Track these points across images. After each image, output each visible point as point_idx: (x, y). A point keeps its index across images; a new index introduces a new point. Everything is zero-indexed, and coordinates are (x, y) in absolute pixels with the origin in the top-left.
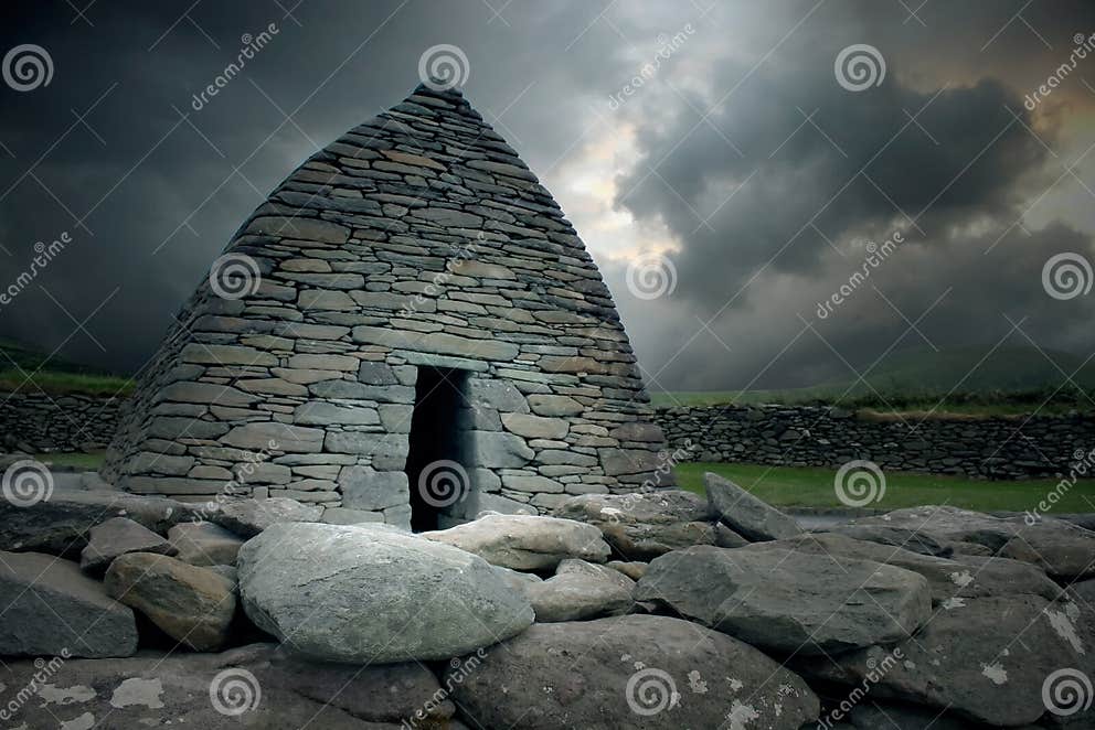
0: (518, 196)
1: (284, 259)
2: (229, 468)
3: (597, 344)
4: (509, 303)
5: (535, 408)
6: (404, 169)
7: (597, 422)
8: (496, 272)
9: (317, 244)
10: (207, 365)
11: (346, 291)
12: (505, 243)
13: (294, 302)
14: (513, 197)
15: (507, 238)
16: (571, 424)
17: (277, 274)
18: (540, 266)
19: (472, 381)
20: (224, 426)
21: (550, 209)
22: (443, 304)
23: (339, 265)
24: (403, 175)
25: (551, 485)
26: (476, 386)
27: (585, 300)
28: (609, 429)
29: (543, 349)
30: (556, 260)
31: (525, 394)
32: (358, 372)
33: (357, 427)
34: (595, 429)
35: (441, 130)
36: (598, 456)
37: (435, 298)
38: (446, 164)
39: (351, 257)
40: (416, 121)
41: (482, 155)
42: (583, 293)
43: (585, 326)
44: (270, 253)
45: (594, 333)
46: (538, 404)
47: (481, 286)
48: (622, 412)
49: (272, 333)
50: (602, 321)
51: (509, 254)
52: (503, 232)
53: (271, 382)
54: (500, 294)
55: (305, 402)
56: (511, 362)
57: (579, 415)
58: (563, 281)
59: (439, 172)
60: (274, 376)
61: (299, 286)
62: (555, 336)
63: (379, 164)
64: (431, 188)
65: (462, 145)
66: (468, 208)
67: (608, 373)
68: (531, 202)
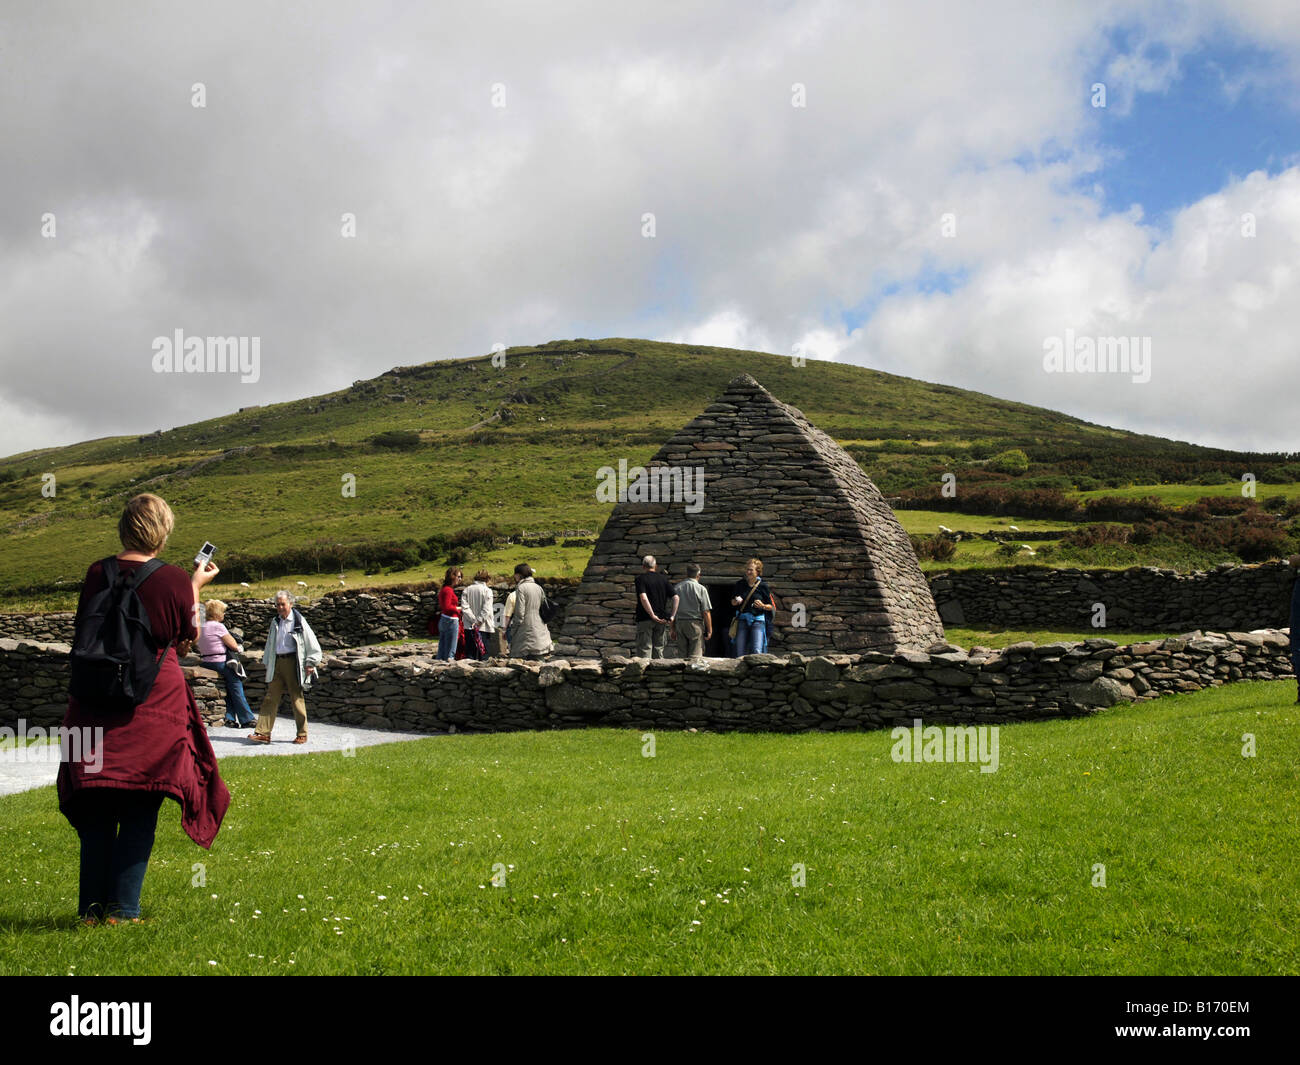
0: (790, 457)
1: (632, 527)
2: (598, 650)
3: (841, 558)
4: (772, 537)
6: (708, 454)
7: (833, 613)
8: (763, 516)
9: (651, 515)
10: (590, 594)
11: (666, 543)
12: (773, 495)
13: (635, 553)
14: (785, 458)
15: (776, 490)
16: (813, 616)
17: (627, 537)
18: (797, 507)
20: (596, 628)
21: (814, 462)
22: (728, 543)
23: (661, 528)
24: (706, 458)
27: (834, 526)
28: (844, 618)
29: (796, 565)
30: (813, 500)
34: (829, 617)
35: (737, 419)
36: (831, 637)
37: (722, 540)
38: (737, 444)
39: (669, 520)
40: (721, 416)
41: (767, 431)
42: (834, 522)
43: (832, 546)
44: (622, 525)
45: (837, 551)
47: (753, 528)
48: (854, 605)
49: (623, 572)
50: (846, 540)
51: (778, 502)
52: (775, 487)
53: (622, 601)
54: (767, 531)
56: (772, 576)
57: (820, 609)
58: (817, 515)
59: (731, 451)
60: (623, 598)
61: (639, 543)
62: (806, 556)
63: (692, 454)
64: (725, 464)
65: (751, 427)
66: (749, 474)
67: (846, 578)
68: (798, 459)
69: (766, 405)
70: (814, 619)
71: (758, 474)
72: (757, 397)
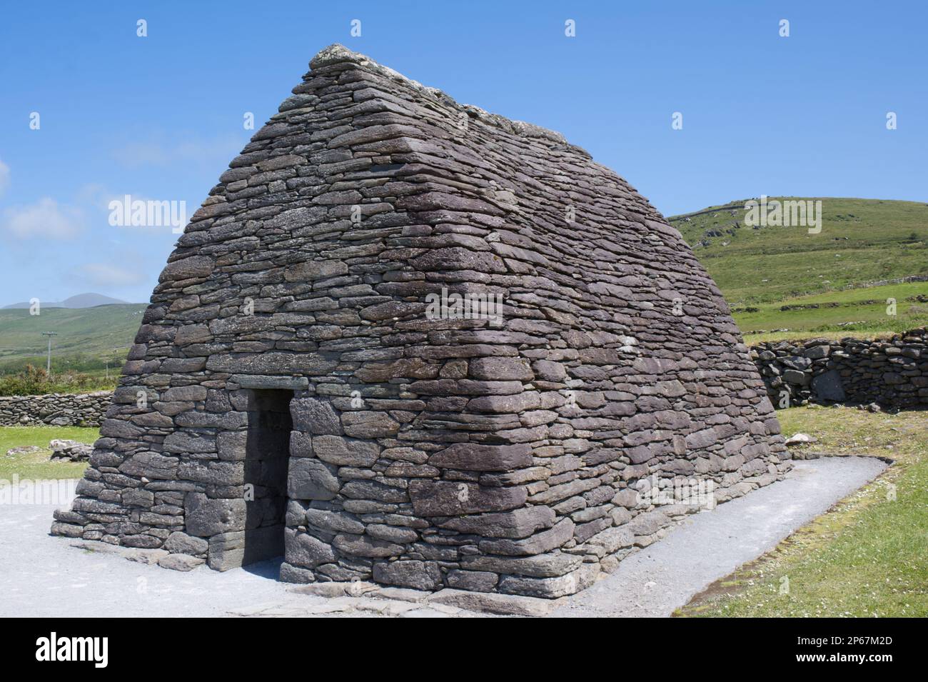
0: (374, 164)
1: (174, 299)
4: (336, 304)
5: (347, 429)
6: (270, 176)
7: (413, 443)
8: (327, 269)
9: (194, 280)
10: (122, 404)
11: (207, 322)
12: (343, 231)
13: (174, 340)
14: (366, 167)
15: (349, 223)
16: (384, 448)
18: (372, 247)
19: (294, 402)
20: (123, 456)
23: (204, 298)
24: (267, 183)
25: (352, 524)
26: (294, 407)
28: (430, 452)
29: (361, 355)
30: (399, 234)
31: (339, 411)
32: (206, 400)
33: (199, 456)
34: (408, 451)
35: (312, 114)
36: (408, 489)
38: (307, 154)
39: (214, 286)
40: (294, 114)
41: (348, 127)
46: (349, 425)
48: (447, 428)
49: (160, 371)
51: (349, 243)
53: (153, 415)
54: (329, 294)
55: (171, 432)
57: (394, 435)
58: (401, 261)
59: (298, 167)
60: (154, 410)
62: (380, 336)
63: (253, 180)
64: (289, 189)
65: (328, 124)
66: (315, 200)
67: (437, 376)
68: (385, 167)
69: (353, 85)
70: (384, 454)
71: (327, 198)
72: (343, 76)
